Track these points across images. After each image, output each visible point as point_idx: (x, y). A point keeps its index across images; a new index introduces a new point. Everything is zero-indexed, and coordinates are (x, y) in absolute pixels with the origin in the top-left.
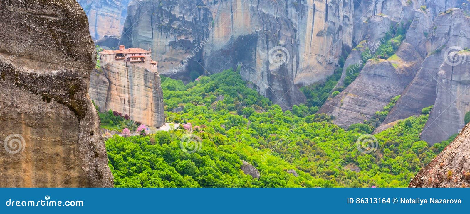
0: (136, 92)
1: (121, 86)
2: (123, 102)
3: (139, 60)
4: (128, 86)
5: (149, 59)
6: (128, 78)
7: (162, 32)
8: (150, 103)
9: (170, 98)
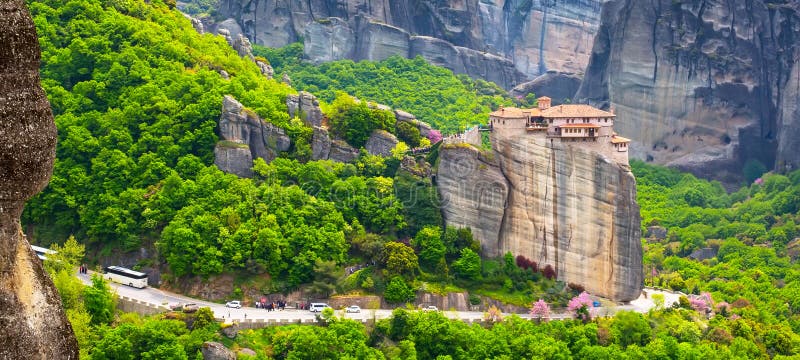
0: (573, 212)
1: (537, 197)
2: (541, 234)
3: (583, 134)
4: (555, 195)
5: (608, 132)
6: (554, 177)
7: (677, 66)
8: (606, 241)
9: (688, 225)
